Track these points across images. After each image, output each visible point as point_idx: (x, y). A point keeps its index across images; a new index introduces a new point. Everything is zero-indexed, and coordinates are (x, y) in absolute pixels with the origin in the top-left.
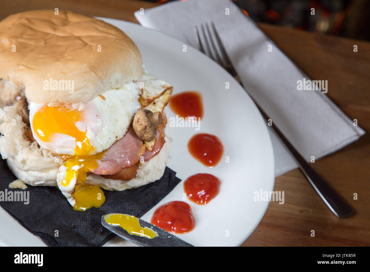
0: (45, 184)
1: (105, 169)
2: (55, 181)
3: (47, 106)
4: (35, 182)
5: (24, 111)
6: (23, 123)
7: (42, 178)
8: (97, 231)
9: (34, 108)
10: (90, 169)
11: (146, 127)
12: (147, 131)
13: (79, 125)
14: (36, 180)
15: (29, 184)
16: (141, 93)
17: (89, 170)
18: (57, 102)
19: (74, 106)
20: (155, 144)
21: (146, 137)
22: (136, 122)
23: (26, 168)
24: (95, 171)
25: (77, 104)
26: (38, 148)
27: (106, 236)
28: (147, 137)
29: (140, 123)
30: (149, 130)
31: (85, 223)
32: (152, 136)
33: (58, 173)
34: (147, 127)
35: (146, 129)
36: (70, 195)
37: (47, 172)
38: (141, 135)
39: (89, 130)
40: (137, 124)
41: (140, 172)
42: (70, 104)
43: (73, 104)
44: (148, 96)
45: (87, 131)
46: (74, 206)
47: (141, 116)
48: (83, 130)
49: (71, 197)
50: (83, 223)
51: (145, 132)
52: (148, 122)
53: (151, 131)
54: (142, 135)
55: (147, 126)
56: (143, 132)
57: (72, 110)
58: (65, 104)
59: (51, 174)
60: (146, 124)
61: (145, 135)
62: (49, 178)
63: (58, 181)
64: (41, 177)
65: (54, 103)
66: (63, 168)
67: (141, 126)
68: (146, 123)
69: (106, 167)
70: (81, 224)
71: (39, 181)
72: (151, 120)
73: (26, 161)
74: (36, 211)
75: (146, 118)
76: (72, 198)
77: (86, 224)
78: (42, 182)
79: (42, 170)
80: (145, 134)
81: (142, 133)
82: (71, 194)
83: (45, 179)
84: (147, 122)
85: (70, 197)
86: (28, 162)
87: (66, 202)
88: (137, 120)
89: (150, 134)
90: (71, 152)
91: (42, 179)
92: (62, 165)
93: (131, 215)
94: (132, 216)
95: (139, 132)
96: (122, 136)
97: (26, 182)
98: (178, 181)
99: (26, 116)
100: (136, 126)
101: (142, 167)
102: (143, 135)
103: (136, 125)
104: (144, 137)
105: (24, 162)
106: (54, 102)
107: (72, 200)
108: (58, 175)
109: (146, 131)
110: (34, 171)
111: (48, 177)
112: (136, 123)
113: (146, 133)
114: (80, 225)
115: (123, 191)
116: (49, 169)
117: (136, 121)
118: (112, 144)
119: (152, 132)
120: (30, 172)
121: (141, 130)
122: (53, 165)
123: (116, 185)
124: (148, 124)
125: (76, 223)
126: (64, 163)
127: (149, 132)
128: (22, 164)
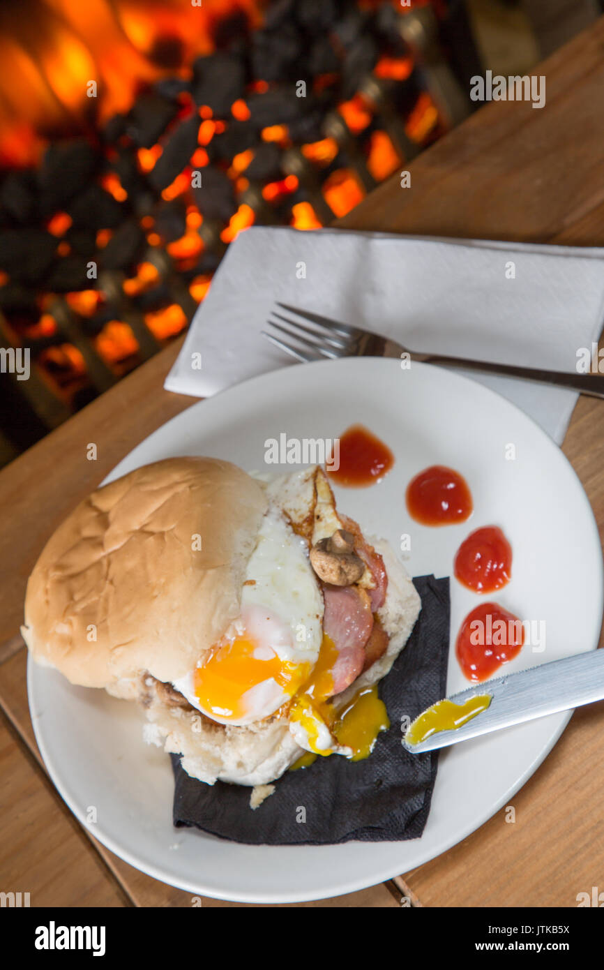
1: (345, 677)
2: (299, 748)
3: (198, 669)
5: (175, 698)
7: (282, 761)
9: (184, 685)
10: (327, 694)
11: (341, 569)
12: (346, 570)
13: (261, 655)
14: (276, 770)
16: (288, 521)
19: (230, 637)
20: (373, 574)
21: (353, 577)
23: (249, 768)
24: (335, 691)
25: (231, 630)
26: (240, 730)
28: (354, 575)
29: (328, 570)
30: (347, 567)
31: (388, 763)
32: (358, 569)
33: (293, 737)
34: (342, 566)
36: (335, 747)
37: (280, 748)
39: (278, 649)
41: (390, 627)
42: (223, 638)
43: (225, 635)
44: (301, 516)
45: (276, 654)
46: (354, 755)
47: (321, 560)
48: (272, 656)
50: (386, 764)
53: (353, 566)
56: (343, 577)
57: (232, 643)
58: (217, 644)
59: (287, 746)
60: (337, 564)
61: (350, 577)
62: (289, 753)
63: (302, 745)
64: (279, 762)
65: (204, 658)
66: (294, 727)
67: (334, 573)
69: (344, 672)
70: (385, 769)
71: (280, 767)
72: (338, 551)
73: (242, 761)
74: (316, 809)
75: (328, 558)
76: (340, 747)
77: (390, 764)
79: (272, 752)
80: (348, 577)
82: (337, 745)
83: (286, 759)
85: (338, 749)
86: (246, 760)
87: (338, 758)
89: (354, 571)
92: (289, 723)
93: (435, 703)
96: (323, 608)
97: (267, 781)
98: (445, 582)
99: (182, 702)
101: (384, 618)
103: (326, 577)
104: (351, 579)
105: (240, 765)
107: (343, 748)
108: (296, 739)
109: (345, 573)
110: (262, 762)
111: (286, 752)
112: (324, 574)
113: (349, 574)
114: (385, 771)
115: (392, 670)
116: (279, 742)
117: (320, 571)
118: (321, 631)
119: (355, 564)
120: (259, 768)
121: (338, 578)
122: (279, 733)
123: (377, 672)
124: (340, 562)
125: (378, 775)
126: (289, 717)
127: (350, 570)
128: (241, 769)
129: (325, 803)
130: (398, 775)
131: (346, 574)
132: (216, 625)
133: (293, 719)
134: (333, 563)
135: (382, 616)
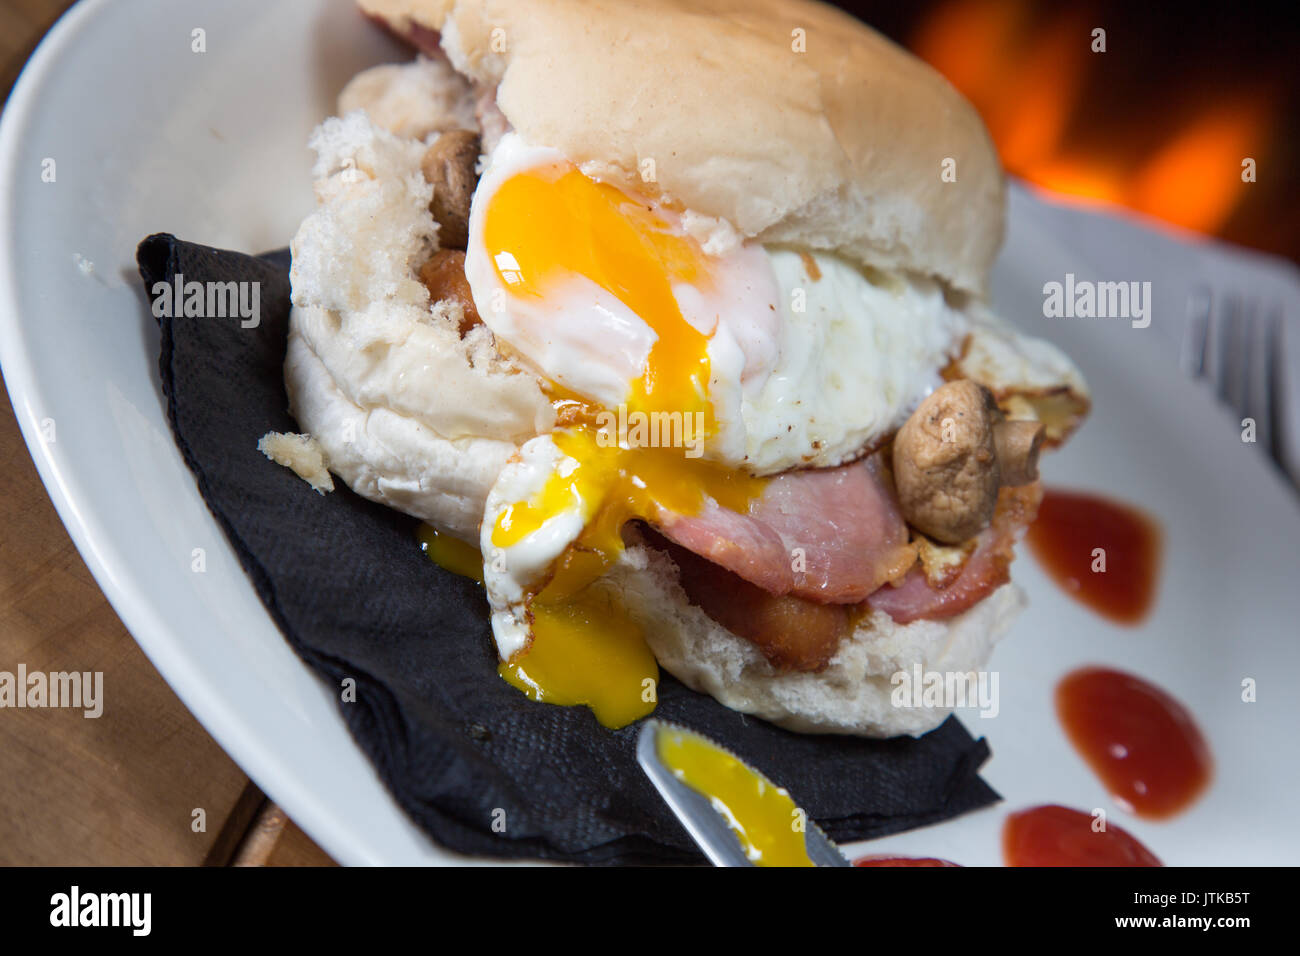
0: (422, 503)
1: (727, 537)
2: (480, 499)
3: (577, 172)
4: (384, 471)
6: (431, 215)
7: (426, 463)
8: (584, 797)
10: (662, 508)
11: (962, 457)
12: (961, 476)
13: (687, 299)
14: (390, 464)
15: (346, 477)
16: (956, 352)
17: (652, 508)
18: (626, 170)
19: (690, 222)
20: (962, 566)
21: (943, 509)
22: (925, 418)
23: (376, 385)
24: (679, 524)
25: (706, 222)
26: (457, 335)
27: (623, 834)
28: (950, 508)
30: (971, 474)
31: (538, 740)
32: (971, 511)
33: (509, 462)
34: (971, 459)
35: (960, 469)
36: (516, 594)
37: (462, 443)
38: (926, 487)
39: (723, 331)
40: (927, 433)
41: (852, 656)
42: (677, 208)
43: (687, 212)
44: (985, 374)
45: (713, 334)
46: (512, 657)
48: (702, 327)
49: (518, 604)
50: (533, 737)
51: (947, 480)
52: (981, 437)
53: (979, 489)
54: (927, 492)
55: (970, 454)
56: (940, 477)
57: (676, 232)
58: (658, 195)
59: (476, 458)
60: (972, 442)
61: (942, 499)
62: (458, 473)
63: (493, 498)
64: (421, 454)
65: (613, 169)
66: (541, 447)
68: (975, 436)
69: (734, 534)
70: (522, 740)
71: (403, 472)
72: (998, 442)
73: (392, 350)
75: (979, 414)
76: (521, 611)
77: (542, 748)
78: (413, 486)
79: (442, 424)
80: (941, 493)
81: (930, 483)
82: (525, 594)
83: (434, 472)
84: (978, 435)
85: (510, 607)
86: (396, 361)
88: (935, 411)
89: (964, 500)
90: (609, 387)
91: (423, 469)
92: (544, 433)
93: (779, 785)
94: (783, 792)
95: (922, 469)
96: (836, 462)
98: (986, 797)
99: (452, 195)
100: (916, 437)
101: (869, 634)
102: (932, 494)
103: (920, 434)
104: (933, 507)
105: (377, 352)
106: (615, 163)
107: (516, 622)
108: (508, 474)
109: (954, 476)
110: (404, 412)
111: (456, 464)
112: (922, 426)
113: (950, 490)
114: (515, 740)
116: (481, 430)
117: (928, 413)
118: (786, 465)
119: (982, 493)
120: (380, 414)
121: (934, 464)
122: (506, 417)
123: (724, 664)
124: (979, 448)
125: (498, 726)
126: (557, 430)
127: (965, 486)
128: (364, 362)
129: (368, 606)
130: (528, 772)
131: (949, 484)
133: (558, 439)
134: (971, 430)
135: (869, 627)
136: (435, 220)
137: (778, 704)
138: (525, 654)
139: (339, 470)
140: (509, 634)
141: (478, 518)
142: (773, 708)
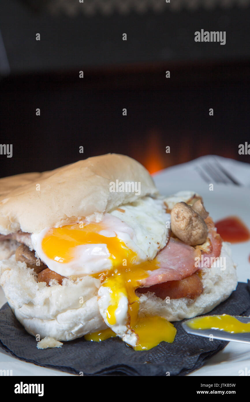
0: (86, 328)
3: (55, 228)
4: (71, 328)
5: (27, 256)
7: (79, 317)
8: (182, 356)
10: (140, 280)
11: (191, 220)
12: (194, 224)
13: (103, 233)
14: (71, 325)
15: (63, 339)
16: (165, 208)
17: (138, 282)
18: (65, 219)
19: (89, 219)
20: (211, 244)
21: (196, 235)
22: (175, 219)
23: (53, 310)
25: (92, 216)
26: (60, 285)
27: (199, 355)
28: (198, 233)
29: (181, 217)
30: (196, 221)
32: (203, 230)
33: (98, 300)
34: (193, 218)
35: (193, 223)
36: (125, 328)
37: (84, 305)
38: (189, 233)
39: (119, 234)
40: (178, 221)
41: (207, 282)
42: (83, 219)
43: (86, 217)
45: (117, 235)
46: (137, 344)
47: (179, 208)
48: (113, 236)
49: (127, 330)
50: (159, 354)
51: (192, 228)
52: (191, 211)
53: (200, 223)
54: (190, 234)
55: (192, 217)
56: (190, 228)
57: (88, 223)
58: (77, 219)
59: (90, 305)
60: (190, 214)
61: (194, 233)
62: (89, 313)
63: (101, 311)
64: (77, 316)
65: (62, 221)
66: (103, 291)
67: (185, 220)
70: (157, 357)
71: (76, 324)
72: (195, 210)
73: (50, 299)
76: (129, 331)
77: (163, 355)
78: (81, 326)
79: (75, 305)
80: (193, 231)
81: (189, 231)
82: (126, 325)
83: (83, 318)
84: (190, 212)
86: (53, 301)
88: (176, 215)
89: (199, 228)
91: (80, 319)
92: (100, 287)
93: (222, 314)
94: (224, 315)
95: (184, 230)
96: (165, 245)
99: (30, 260)
100: (177, 224)
101: (206, 275)
102: (191, 234)
103: (177, 223)
104: (194, 236)
105: (47, 302)
106: (61, 220)
107: (131, 335)
108: (100, 302)
109: (192, 225)
110: (64, 310)
111: (86, 311)
112: (176, 221)
113: (194, 229)
114: (156, 358)
117: (175, 217)
118: (156, 253)
119: (201, 224)
120: (59, 317)
121: (186, 226)
122: (89, 290)
124: (192, 214)
125: (149, 359)
126: (102, 284)
127: (197, 225)
128: (46, 307)
129: (96, 358)
131: (193, 228)
132: (84, 205)
133: (104, 285)
134: (188, 212)
135: (204, 274)
136: (31, 268)
137: (200, 308)
138: (139, 340)
139: (60, 339)
140: (131, 339)
141: (102, 319)
142: (200, 310)
